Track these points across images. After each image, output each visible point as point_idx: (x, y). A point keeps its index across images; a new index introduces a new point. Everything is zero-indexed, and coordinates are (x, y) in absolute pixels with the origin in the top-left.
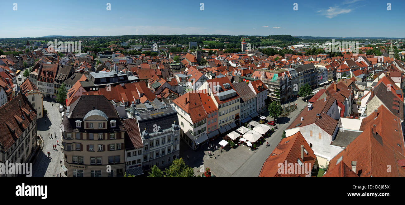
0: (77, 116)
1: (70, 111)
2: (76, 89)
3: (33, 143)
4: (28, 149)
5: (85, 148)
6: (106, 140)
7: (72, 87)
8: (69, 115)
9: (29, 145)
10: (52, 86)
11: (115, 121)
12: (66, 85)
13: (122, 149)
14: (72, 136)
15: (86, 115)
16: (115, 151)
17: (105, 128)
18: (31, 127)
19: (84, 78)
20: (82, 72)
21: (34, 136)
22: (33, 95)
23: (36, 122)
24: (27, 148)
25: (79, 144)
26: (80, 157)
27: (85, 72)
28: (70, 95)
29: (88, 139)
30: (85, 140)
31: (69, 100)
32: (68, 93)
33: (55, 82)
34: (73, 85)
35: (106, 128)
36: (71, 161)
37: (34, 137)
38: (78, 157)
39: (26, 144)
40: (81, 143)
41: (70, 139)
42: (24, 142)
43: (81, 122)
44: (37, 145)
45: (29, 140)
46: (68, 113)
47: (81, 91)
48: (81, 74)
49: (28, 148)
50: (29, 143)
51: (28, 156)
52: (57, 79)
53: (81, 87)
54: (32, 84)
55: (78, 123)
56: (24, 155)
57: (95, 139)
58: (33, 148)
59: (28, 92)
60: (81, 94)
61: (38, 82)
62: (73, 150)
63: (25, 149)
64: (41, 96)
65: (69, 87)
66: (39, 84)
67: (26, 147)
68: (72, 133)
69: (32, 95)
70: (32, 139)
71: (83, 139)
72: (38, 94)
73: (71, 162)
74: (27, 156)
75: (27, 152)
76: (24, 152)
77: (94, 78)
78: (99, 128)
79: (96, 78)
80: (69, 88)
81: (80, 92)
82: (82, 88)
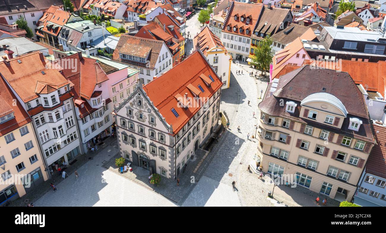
0: (290, 96)
1: (278, 86)
2: (292, 52)
3: (213, 122)
4: (206, 130)
5: (294, 142)
6: (334, 143)
7: (283, 47)
8: (276, 91)
9: (207, 125)
10: (248, 42)
11: (361, 122)
12: (273, 44)
13: (360, 166)
14: (277, 121)
15: (307, 98)
16: (345, 164)
17: (337, 125)
18: (212, 102)
19: (310, 33)
20: (308, 24)
21: (215, 112)
22: (216, 55)
23: (219, 94)
24: (204, 128)
25: (286, 135)
26: (284, 151)
27: (314, 24)
28: (279, 60)
29: (302, 131)
30: (297, 132)
31: (275, 67)
32: (277, 57)
33: (254, 36)
34: (287, 45)
35: (340, 126)
36: (269, 151)
37: (215, 114)
38: (280, 150)
39: (204, 123)
40: (289, 135)
41: (273, 125)
42: (201, 120)
43: (296, 105)
44: (217, 124)
45: (208, 119)
46: (275, 89)
47: (301, 56)
48: (305, 27)
49: (206, 127)
50: (207, 121)
51: (205, 138)
52: (257, 30)
53: (302, 50)
54: (213, 36)
55: (289, 106)
56: (200, 137)
57: (313, 135)
58: (212, 127)
59: (208, 49)
60: (300, 62)
61: (223, 34)
62: (275, 140)
63: (202, 129)
64: (229, 57)
65: (279, 46)
66: (225, 38)
67: (203, 126)
68: (277, 118)
69: (214, 55)
70: (212, 117)
71: (294, 129)
72: (224, 54)
73: (269, 153)
74: (203, 138)
75: (204, 132)
76: (200, 133)
77: (331, 37)
78: (325, 122)
79: (335, 38)
80: (278, 48)
81: (297, 59)
82: (303, 52)
